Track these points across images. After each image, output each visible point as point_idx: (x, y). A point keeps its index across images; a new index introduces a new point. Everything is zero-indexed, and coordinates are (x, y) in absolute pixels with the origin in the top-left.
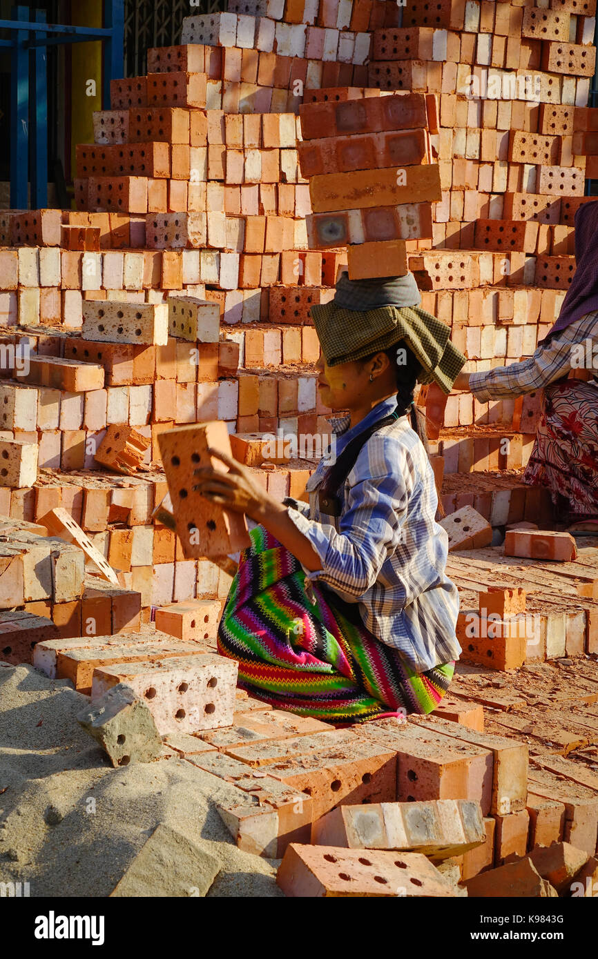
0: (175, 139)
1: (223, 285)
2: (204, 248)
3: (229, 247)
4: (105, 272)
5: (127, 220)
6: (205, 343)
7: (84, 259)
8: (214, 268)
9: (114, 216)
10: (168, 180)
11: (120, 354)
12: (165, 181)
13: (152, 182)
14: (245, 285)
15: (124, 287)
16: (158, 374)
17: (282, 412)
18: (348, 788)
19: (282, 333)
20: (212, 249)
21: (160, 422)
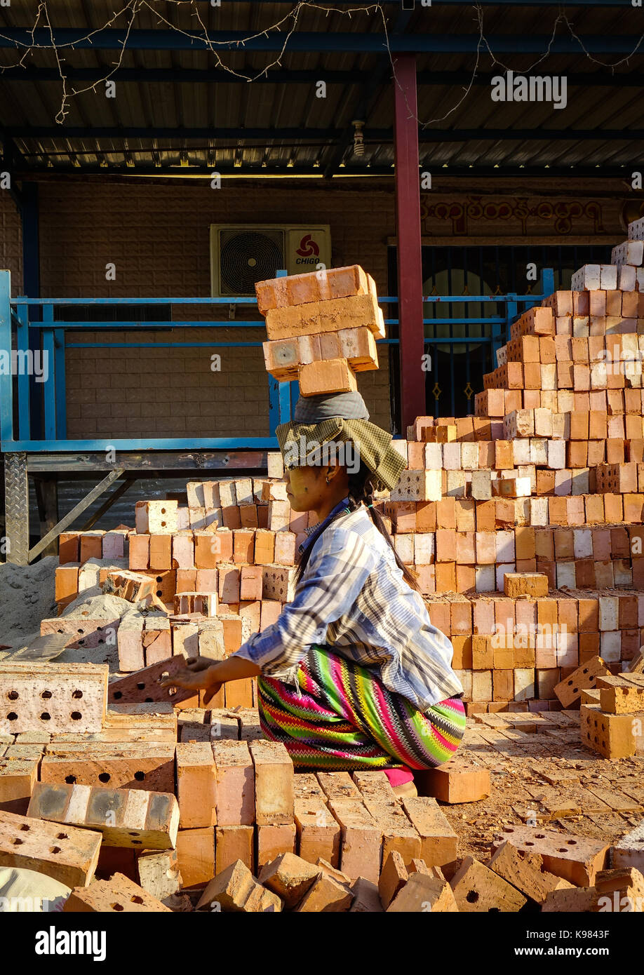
0: (526, 359)
1: (551, 465)
2: (532, 437)
3: (555, 435)
4: (445, 457)
5: (488, 422)
6: (479, 500)
7: (426, 448)
8: (543, 452)
9: (477, 420)
10: (522, 391)
11: (404, 508)
12: (520, 391)
13: (508, 392)
14: (572, 465)
15: (462, 468)
16: (439, 524)
17: (559, 558)
18: (118, 782)
19: (584, 498)
20: (541, 437)
21: (441, 562)
